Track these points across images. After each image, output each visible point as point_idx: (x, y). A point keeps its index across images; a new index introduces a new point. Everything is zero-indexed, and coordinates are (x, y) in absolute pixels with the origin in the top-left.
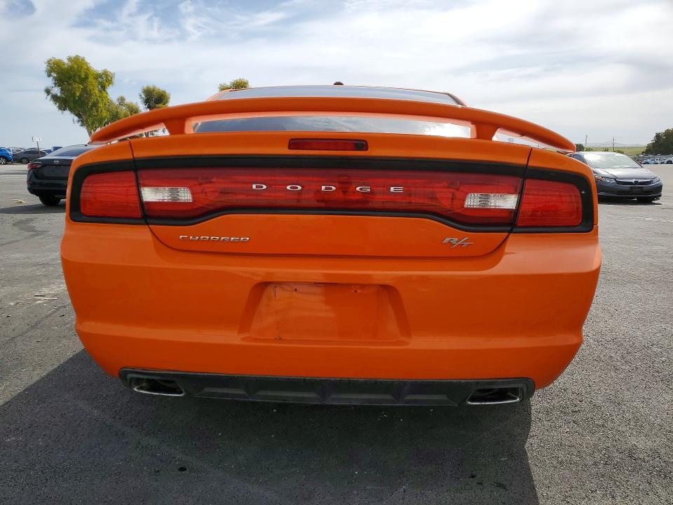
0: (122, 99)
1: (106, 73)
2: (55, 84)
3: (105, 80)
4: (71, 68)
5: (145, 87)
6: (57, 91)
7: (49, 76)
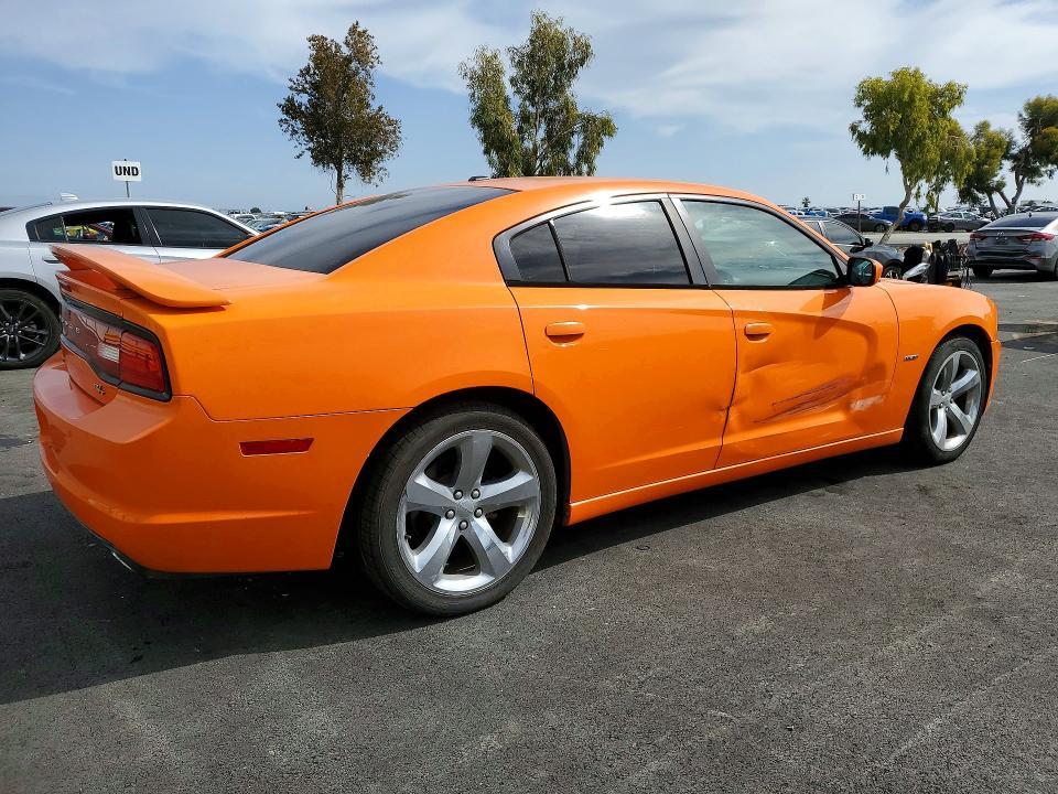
0: (983, 127)
1: (950, 87)
2: (866, 117)
3: (947, 97)
4: (890, 89)
5: (1032, 99)
6: (866, 127)
7: (859, 105)
